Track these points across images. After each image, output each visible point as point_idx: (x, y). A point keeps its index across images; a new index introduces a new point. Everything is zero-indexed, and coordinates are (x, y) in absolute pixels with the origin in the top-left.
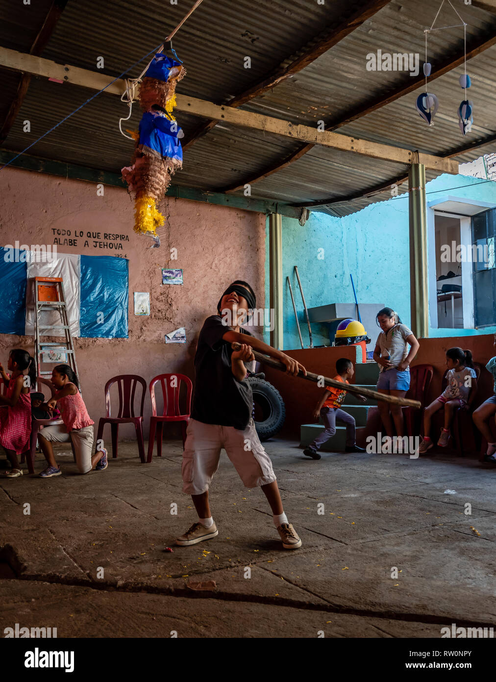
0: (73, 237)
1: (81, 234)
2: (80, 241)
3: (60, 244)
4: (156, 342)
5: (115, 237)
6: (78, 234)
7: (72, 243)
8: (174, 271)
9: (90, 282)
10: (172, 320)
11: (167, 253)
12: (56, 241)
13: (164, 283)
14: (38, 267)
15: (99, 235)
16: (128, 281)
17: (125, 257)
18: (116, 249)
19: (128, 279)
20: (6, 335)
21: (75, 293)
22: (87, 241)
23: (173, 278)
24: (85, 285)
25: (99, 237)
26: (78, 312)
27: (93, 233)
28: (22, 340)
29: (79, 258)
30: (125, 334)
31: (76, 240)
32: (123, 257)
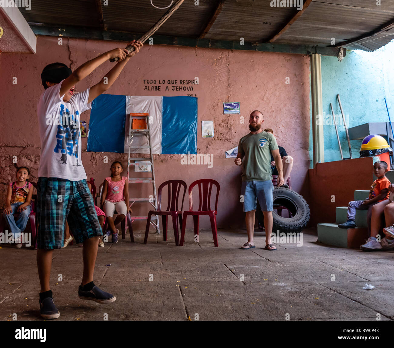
0: (157, 84)
1: (164, 81)
2: (163, 87)
3: (149, 90)
4: (218, 157)
5: (188, 82)
6: (161, 82)
7: (157, 88)
8: (233, 104)
9: (169, 115)
10: (231, 141)
11: (227, 91)
12: (146, 88)
13: (225, 113)
14: (133, 106)
15: (176, 81)
16: (197, 113)
17: (195, 96)
18: (188, 90)
19: (197, 111)
20: (111, 153)
21: (158, 123)
22: (167, 87)
23: (232, 109)
24: (166, 118)
25: (176, 83)
26: (161, 136)
27: (172, 81)
28: (122, 156)
29: (161, 99)
30: (194, 151)
31: (160, 87)
32: (193, 96)
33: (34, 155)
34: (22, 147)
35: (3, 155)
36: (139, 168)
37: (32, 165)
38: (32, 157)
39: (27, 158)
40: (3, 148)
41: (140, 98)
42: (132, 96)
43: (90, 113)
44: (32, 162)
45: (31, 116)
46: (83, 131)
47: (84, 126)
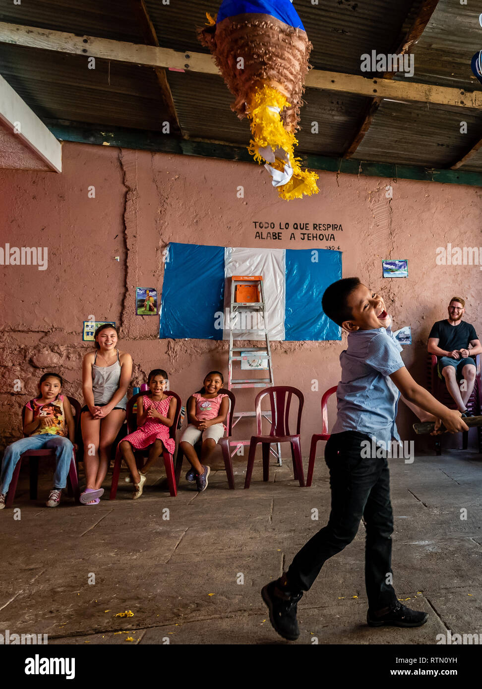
0: (277, 230)
1: (287, 225)
2: (286, 234)
3: (262, 238)
5: (326, 227)
6: (283, 226)
7: (276, 236)
8: (397, 262)
9: (297, 279)
11: (388, 242)
12: (258, 235)
13: (385, 277)
14: (237, 265)
15: (307, 226)
17: (338, 249)
18: (327, 240)
19: (341, 273)
20: (201, 340)
21: (279, 292)
22: (293, 234)
23: (396, 271)
24: (291, 283)
25: (307, 228)
26: (283, 313)
27: (300, 224)
28: (219, 345)
29: (283, 253)
30: (338, 336)
31: (281, 233)
32: (335, 250)
33: (66, 345)
34: (43, 332)
35: (7, 346)
36: (249, 363)
37: (61, 362)
38: (62, 348)
39: (52, 351)
40: (6, 334)
41: (247, 251)
42: (234, 249)
43: (163, 275)
44: (62, 357)
45: (58, 280)
46: (152, 305)
47: (154, 296)
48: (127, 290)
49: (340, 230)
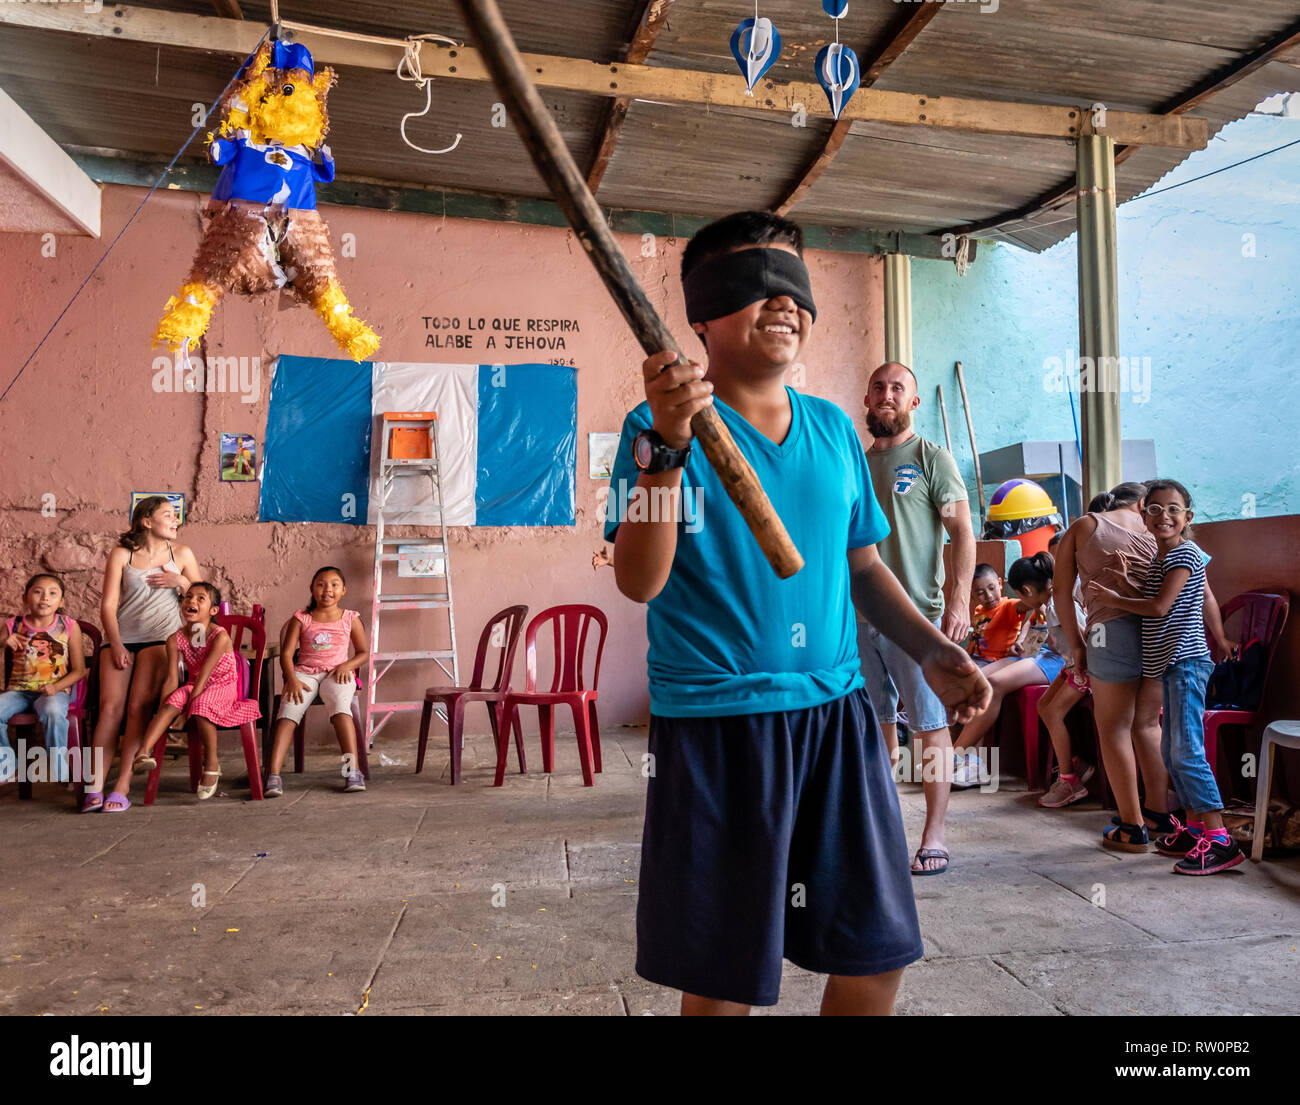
0: (463, 331)
1: (482, 323)
3: (438, 346)
5: (550, 324)
6: (474, 324)
7: (463, 342)
9: (498, 417)
12: (430, 340)
14: (394, 393)
15: (517, 323)
16: (576, 413)
17: (571, 363)
18: (551, 348)
19: (576, 405)
20: (330, 525)
21: (466, 439)
22: (492, 338)
24: (487, 424)
25: (517, 327)
26: (473, 477)
27: (505, 320)
28: (361, 534)
29: (475, 371)
30: (568, 518)
31: (471, 337)
32: (565, 365)
33: (102, 533)
34: (64, 510)
35: (5, 534)
36: (412, 565)
38: (95, 539)
39: (79, 543)
40: (4, 514)
41: (412, 368)
42: (388, 364)
43: (266, 412)
44: (94, 554)
45: (90, 421)
46: (246, 463)
47: (250, 448)
48: (205, 437)
49: (576, 330)
